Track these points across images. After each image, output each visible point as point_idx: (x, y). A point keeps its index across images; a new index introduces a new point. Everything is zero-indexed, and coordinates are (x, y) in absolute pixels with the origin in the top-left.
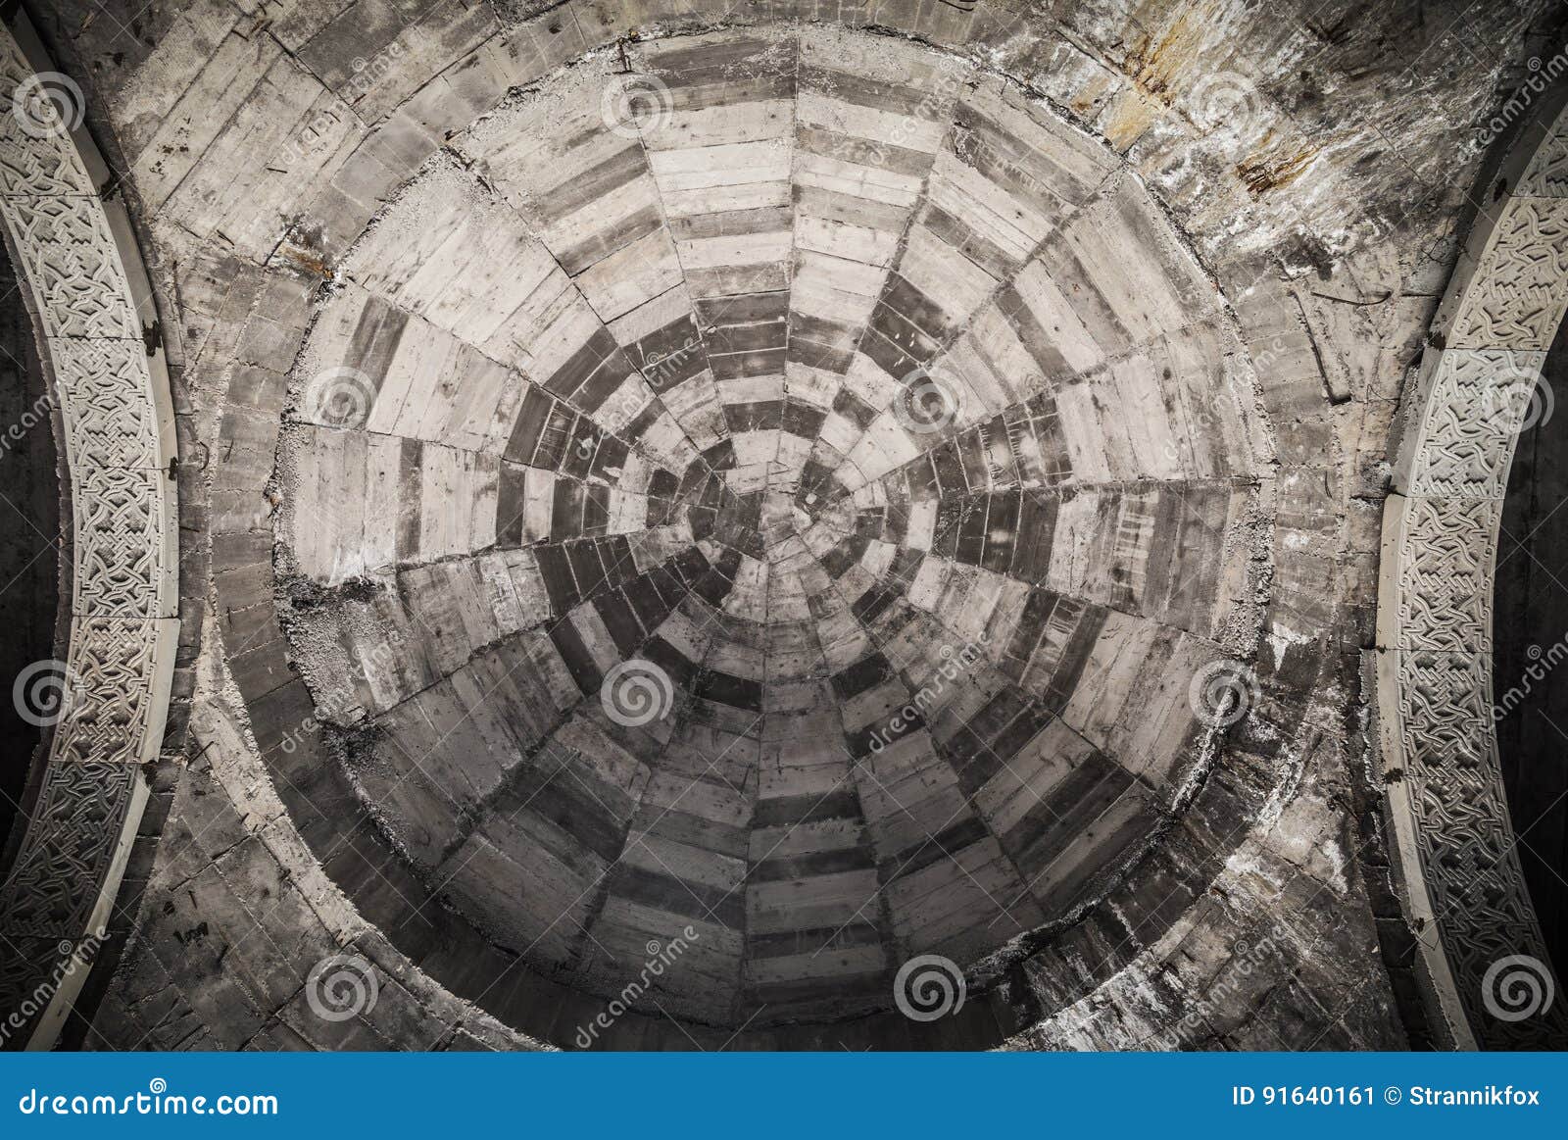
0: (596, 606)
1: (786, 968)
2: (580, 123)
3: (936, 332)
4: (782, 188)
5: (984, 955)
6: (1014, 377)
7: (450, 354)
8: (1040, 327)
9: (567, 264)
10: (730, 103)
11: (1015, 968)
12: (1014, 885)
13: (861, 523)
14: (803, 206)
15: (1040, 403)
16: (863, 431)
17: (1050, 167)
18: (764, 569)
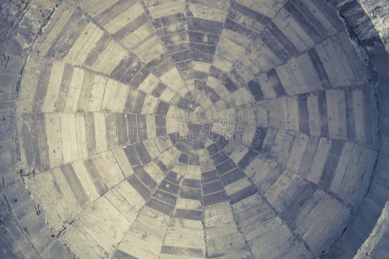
0: (226, 185)
1: (359, 127)
2: (52, 189)
3: (131, 61)
4: (78, 117)
5: (357, 54)
6: (147, 33)
7: (132, 235)
8: (128, 25)
9: (103, 192)
10: (46, 136)
11: (361, 43)
12: (332, 40)
13: (200, 88)
14: (85, 109)
15: (156, 24)
16: (167, 87)
17: (68, 24)
18: (216, 124)
